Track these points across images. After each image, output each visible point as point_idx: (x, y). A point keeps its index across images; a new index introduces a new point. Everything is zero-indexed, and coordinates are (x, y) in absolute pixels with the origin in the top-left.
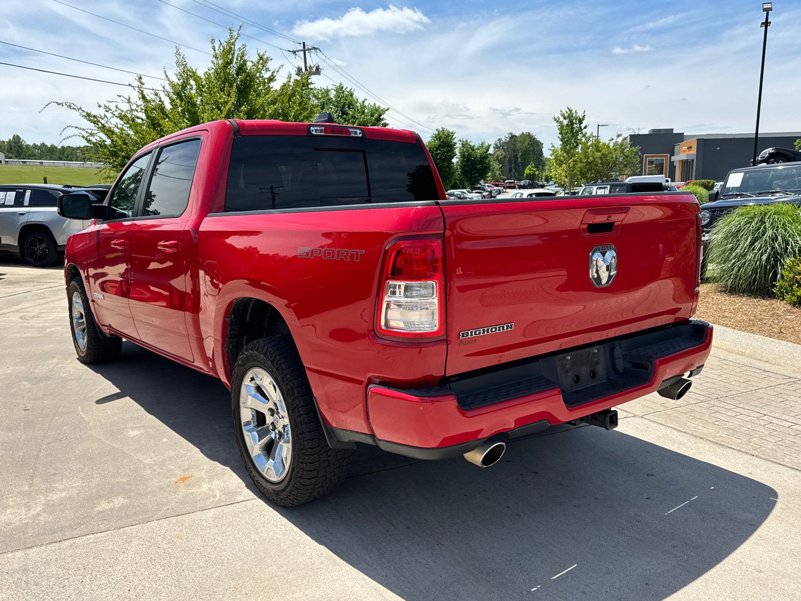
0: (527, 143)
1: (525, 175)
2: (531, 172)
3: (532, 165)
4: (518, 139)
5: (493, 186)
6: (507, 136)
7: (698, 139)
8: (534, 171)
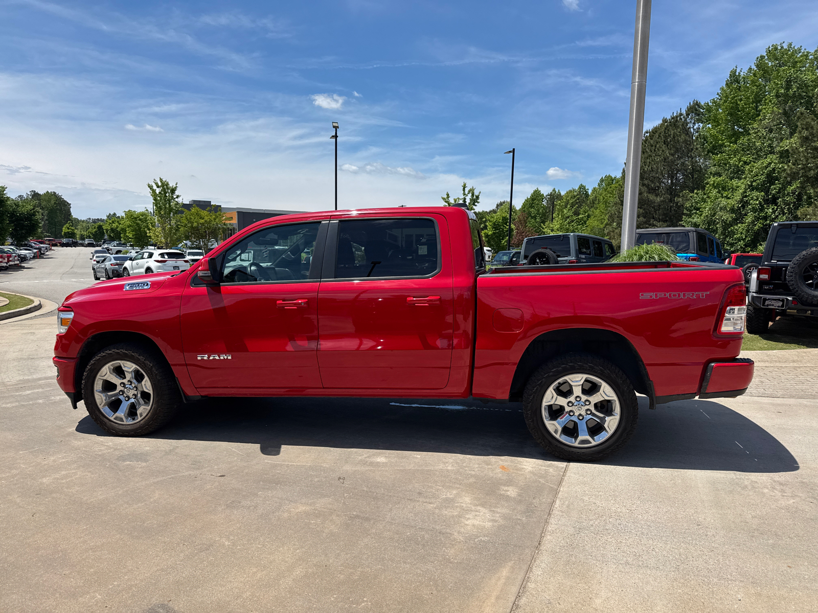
0: (53, 202)
1: (63, 233)
2: (69, 230)
3: (69, 223)
4: (42, 198)
5: (38, 243)
6: (29, 194)
7: (238, 212)
8: (73, 230)
